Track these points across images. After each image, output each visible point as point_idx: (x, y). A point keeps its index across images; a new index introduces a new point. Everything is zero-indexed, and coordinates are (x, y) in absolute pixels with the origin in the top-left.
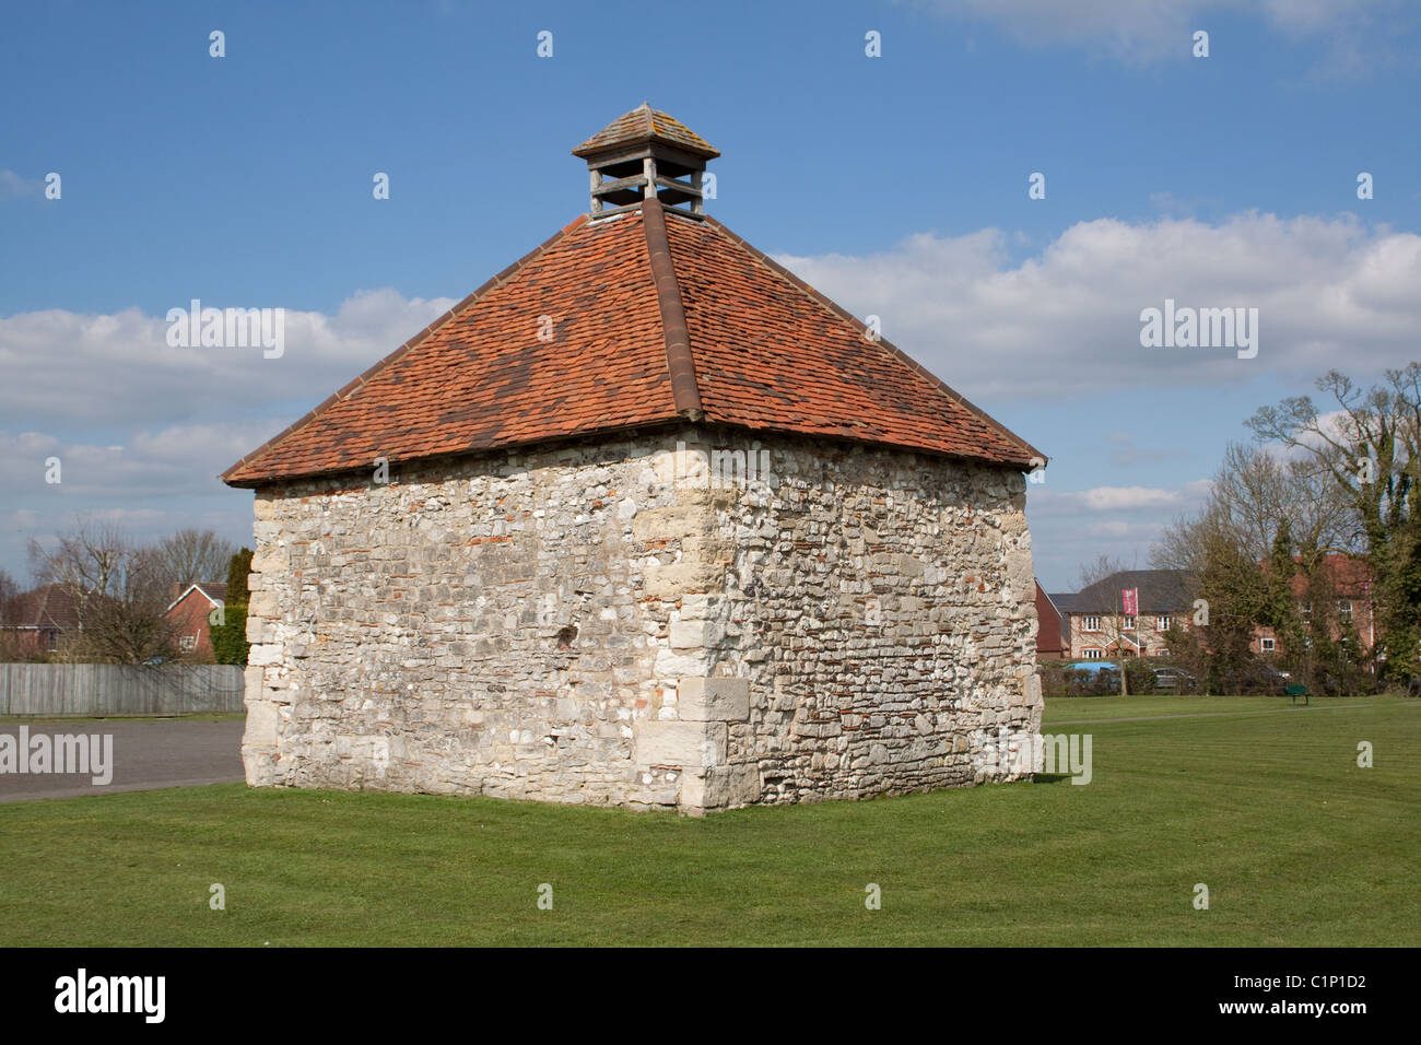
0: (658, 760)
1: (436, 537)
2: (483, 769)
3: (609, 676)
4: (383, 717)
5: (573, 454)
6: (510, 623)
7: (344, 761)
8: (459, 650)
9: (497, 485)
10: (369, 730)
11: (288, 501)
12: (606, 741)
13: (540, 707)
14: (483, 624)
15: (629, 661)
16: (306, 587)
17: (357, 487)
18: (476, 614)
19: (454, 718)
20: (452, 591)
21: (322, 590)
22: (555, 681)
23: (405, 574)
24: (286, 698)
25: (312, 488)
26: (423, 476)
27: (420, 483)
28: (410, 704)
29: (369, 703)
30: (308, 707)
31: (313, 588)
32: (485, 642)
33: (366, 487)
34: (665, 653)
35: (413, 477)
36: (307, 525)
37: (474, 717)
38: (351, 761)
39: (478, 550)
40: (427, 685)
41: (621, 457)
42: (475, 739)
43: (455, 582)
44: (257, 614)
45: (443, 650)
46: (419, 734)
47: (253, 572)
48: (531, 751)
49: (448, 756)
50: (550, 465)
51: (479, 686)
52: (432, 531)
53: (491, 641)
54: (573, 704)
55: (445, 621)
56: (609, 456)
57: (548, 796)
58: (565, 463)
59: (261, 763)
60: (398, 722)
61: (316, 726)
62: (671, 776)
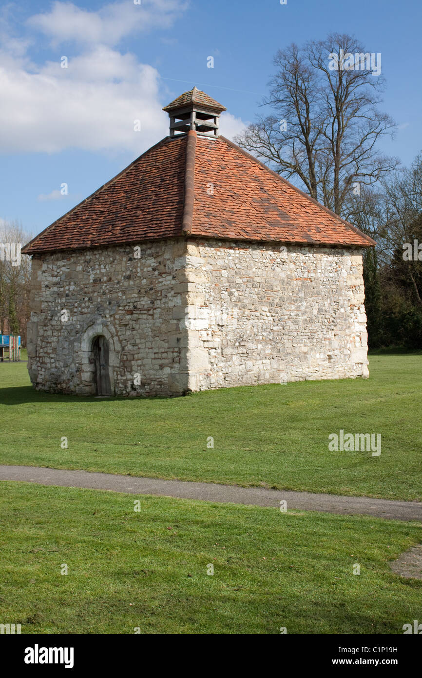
0: (357, 361)
1: (283, 275)
2: (307, 369)
3: (345, 333)
4: (268, 351)
5: (327, 250)
6: (315, 312)
7: (248, 373)
8: (296, 323)
9: (302, 257)
10: (262, 357)
11: (207, 248)
12: (345, 355)
13: (326, 344)
14: (306, 312)
15: (349, 327)
16: (223, 292)
17: (245, 248)
18: (303, 308)
19: (297, 350)
20: (293, 298)
21: (231, 294)
22: (330, 335)
23: (272, 290)
24: (214, 345)
25: (220, 244)
26: (275, 248)
27: (273, 251)
28: (279, 345)
29: (260, 346)
30: (231, 349)
31: (226, 293)
32: (306, 320)
33: (249, 248)
34: (356, 324)
35: (271, 248)
36: (220, 262)
37: (305, 349)
38: (252, 372)
39: (299, 283)
40: (285, 337)
41: (342, 255)
42: (306, 358)
43: (295, 295)
44: (194, 303)
45: (290, 323)
46: (284, 358)
47: (190, 282)
48: (324, 361)
49: (296, 365)
50: (320, 252)
51: (305, 337)
52: (282, 273)
53: (308, 319)
54: (336, 343)
55: (290, 310)
56: (338, 253)
57: (329, 377)
58: (325, 253)
59: (201, 378)
60: (275, 353)
61: (234, 358)
62: (360, 366)
